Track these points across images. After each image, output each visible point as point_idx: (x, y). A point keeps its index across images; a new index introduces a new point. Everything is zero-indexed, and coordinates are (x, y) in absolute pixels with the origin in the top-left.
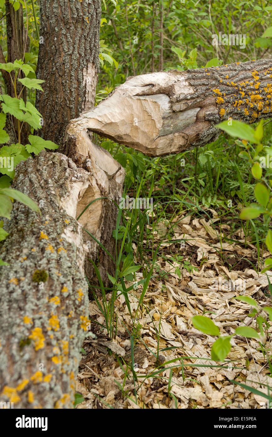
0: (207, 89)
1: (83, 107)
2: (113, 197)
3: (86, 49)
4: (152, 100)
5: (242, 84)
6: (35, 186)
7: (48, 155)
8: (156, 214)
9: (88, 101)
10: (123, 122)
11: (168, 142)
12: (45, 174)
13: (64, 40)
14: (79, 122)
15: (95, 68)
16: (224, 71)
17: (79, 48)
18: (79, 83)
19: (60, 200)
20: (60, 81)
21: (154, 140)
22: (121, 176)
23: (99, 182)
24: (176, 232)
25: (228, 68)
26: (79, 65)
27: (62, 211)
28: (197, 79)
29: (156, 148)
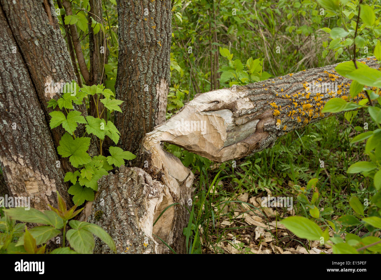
0: (265, 104)
1: (156, 117)
2: (183, 201)
3: (158, 68)
4: (217, 115)
5: (296, 95)
6: (116, 206)
7: (127, 170)
8: (218, 191)
9: (161, 111)
10: (192, 135)
11: (232, 151)
12: (125, 192)
13: (140, 61)
14: (153, 136)
15: (167, 82)
16: (279, 84)
17: (153, 67)
18: (153, 97)
19: (139, 220)
20: (137, 96)
21: (219, 150)
22: (191, 181)
23: (172, 190)
24: (235, 210)
25: (283, 81)
26: (153, 81)
27: (141, 234)
28: (256, 95)
29: (221, 157)
